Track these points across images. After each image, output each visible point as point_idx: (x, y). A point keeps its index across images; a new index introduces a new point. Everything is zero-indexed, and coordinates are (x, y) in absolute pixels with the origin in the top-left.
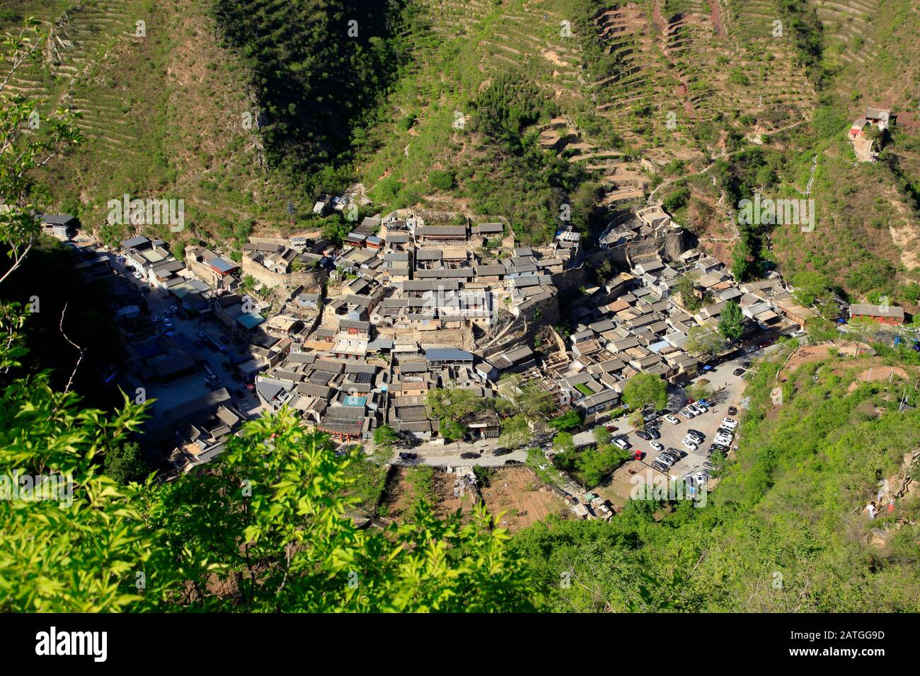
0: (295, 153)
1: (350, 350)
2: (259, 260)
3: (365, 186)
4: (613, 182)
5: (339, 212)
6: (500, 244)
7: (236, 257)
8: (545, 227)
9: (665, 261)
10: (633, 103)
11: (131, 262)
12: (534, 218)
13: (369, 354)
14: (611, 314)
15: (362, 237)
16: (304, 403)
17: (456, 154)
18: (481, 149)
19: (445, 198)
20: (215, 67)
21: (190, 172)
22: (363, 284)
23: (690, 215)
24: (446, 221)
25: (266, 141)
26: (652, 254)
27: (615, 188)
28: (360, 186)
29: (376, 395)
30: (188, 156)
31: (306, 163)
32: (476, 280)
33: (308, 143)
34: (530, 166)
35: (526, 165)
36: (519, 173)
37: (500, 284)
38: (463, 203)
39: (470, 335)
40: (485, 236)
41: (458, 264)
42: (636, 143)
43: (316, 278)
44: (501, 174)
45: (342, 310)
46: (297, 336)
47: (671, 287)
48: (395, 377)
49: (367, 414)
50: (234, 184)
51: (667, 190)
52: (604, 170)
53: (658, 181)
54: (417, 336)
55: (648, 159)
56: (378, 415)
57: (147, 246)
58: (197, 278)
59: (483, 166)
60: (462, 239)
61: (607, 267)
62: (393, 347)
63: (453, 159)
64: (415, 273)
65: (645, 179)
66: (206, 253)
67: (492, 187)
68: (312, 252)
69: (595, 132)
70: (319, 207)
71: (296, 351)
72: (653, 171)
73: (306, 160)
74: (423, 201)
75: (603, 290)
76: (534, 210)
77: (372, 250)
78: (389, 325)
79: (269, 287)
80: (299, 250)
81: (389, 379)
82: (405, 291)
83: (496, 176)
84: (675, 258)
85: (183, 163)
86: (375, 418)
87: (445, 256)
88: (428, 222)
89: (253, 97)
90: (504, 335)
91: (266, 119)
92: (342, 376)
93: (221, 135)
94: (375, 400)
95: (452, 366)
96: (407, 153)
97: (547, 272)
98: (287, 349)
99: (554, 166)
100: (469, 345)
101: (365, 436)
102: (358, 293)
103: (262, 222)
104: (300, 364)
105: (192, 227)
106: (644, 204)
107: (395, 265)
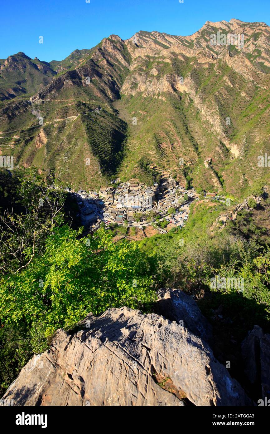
2: (102, 192)
3: (120, 178)
6: (144, 187)
7: (98, 192)
8: (152, 183)
9: (173, 188)
10: (166, 160)
11: (80, 195)
12: (150, 182)
14: (165, 198)
15: (120, 187)
16: (112, 217)
18: (140, 170)
19: (134, 179)
20: (92, 159)
21: (89, 178)
22: (120, 195)
23: (177, 179)
24: (134, 183)
25: (102, 172)
26: (171, 186)
27: (164, 175)
30: (88, 175)
33: (109, 171)
35: (148, 172)
37: (145, 194)
38: (137, 180)
40: (141, 185)
41: (137, 191)
42: (167, 167)
43: (112, 195)
44: (143, 174)
45: (117, 200)
46: (110, 205)
47: (175, 192)
49: (123, 218)
50: (97, 179)
51: (173, 175)
52: (162, 172)
53: (171, 173)
55: (169, 170)
56: (125, 218)
57: (82, 192)
58: (92, 197)
60: (137, 186)
61: (163, 189)
64: (129, 193)
65: (169, 173)
66: (93, 192)
67: (142, 177)
69: (160, 166)
70: (112, 182)
71: (110, 208)
75: (163, 193)
76: (150, 180)
77: (122, 189)
79: (104, 197)
80: (109, 190)
81: (126, 212)
84: (175, 187)
88: (131, 184)
89: (99, 164)
91: (102, 168)
92: (118, 212)
94: (124, 216)
95: (137, 209)
96: (127, 172)
97: (153, 191)
98: (108, 208)
99: (153, 172)
101: (123, 222)
102: (120, 197)
104: (111, 210)
105: (90, 188)
106: (169, 178)
107: (126, 192)
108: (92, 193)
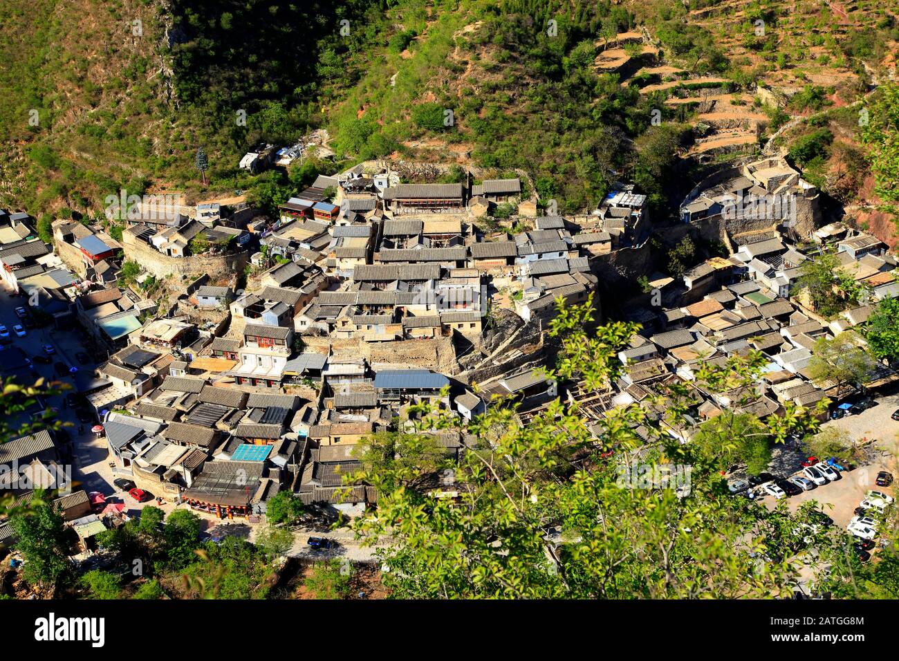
0: (224, 84)
1: (260, 372)
2: (145, 237)
3: (330, 133)
4: (710, 123)
5: (282, 169)
6: (515, 211)
7: (116, 234)
8: (587, 185)
9: (787, 241)
12: (570, 173)
13: (287, 379)
14: (690, 321)
15: (308, 203)
16: (170, 455)
17: (455, 79)
18: (494, 70)
19: (435, 143)
21: (70, 113)
22: (293, 271)
23: (833, 172)
24: (434, 177)
25: (178, 64)
26: (766, 230)
27: (712, 131)
28: (322, 133)
29: (287, 443)
30: (67, 88)
31: (240, 98)
32: (471, 265)
33: (248, 70)
34: (572, 95)
35: (565, 94)
36: (552, 104)
37: (508, 271)
38: (461, 151)
39: (448, 349)
40: (493, 200)
41: (446, 242)
42: (749, 64)
43: (229, 263)
44: (524, 107)
45: (254, 310)
46: (185, 351)
47: (794, 280)
48: (325, 414)
49: (266, 474)
50: (129, 128)
51: (795, 133)
52: (696, 105)
53: (780, 120)
54: (365, 351)
55: (766, 87)
56: (285, 475)
57: (2, 220)
58: (64, 267)
59: (497, 95)
60: (457, 205)
61: (687, 247)
62: (326, 366)
63: (452, 85)
64: (376, 255)
65: (762, 117)
66: (79, 229)
67: (508, 125)
68: (228, 225)
69: (684, 49)
70: (248, 160)
71: (178, 373)
72: (774, 106)
73: (241, 93)
74: (402, 149)
75: (679, 284)
76: (572, 159)
77: (321, 222)
78: (323, 334)
79: (158, 278)
80: (208, 222)
81: (313, 418)
82: (357, 281)
83: (515, 110)
84: (804, 236)
85: (63, 99)
86: (277, 481)
87: (427, 230)
88: (406, 179)
90: (505, 350)
91: (183, 32)
92: (240, 413)
93: (115, 58)
94: (283, 451)
95: (417, 398)
96: (393, 84)
97: (583, 252)
98: (166, 371)
99: (613, 97)
100: (447, 364)
101: (255, 509)
102: (283, 285)
103: (161, 183)
104: (180, 394)
105: (63, 192)
106: (756, 155)
107: (349, 243)
108: (69, 239)
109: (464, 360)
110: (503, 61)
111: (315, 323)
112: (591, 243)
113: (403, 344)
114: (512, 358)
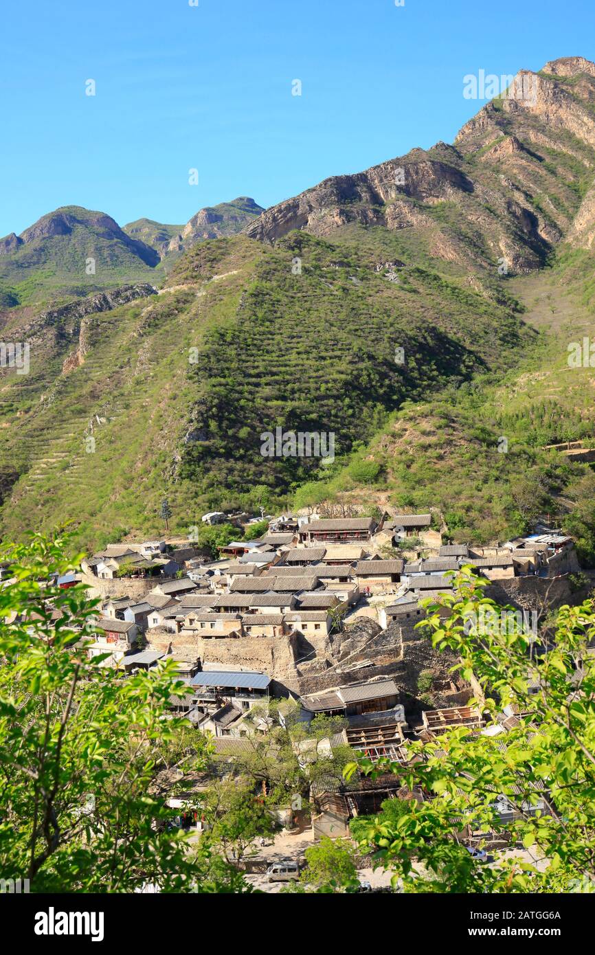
0: (225, 471)
5: (243, 528)
17: (394, 443)
18: (429, 434)
19: (362, 491)
24: (353, 516)
25: (188, 453)
31: (235, 481)
32: (353, 581)
36: (483, 461)
38: (383, 496)
39: (286, 652)
59: (428, 452)
63: (390, 448)
68: (163, 557)
74: (335, 498)
76: (490, 500)
78: (170, 631)
83: (443, 464)
87: (327, 557)
90: (354, 659)
91: (202, 435)
93: (150, 455)
103: (135, 533)
109: (304, 667)
110: (440, 427)
111: (165, 621)
112: (490, 568)
113: (237, 642)
114: (358, 667)
